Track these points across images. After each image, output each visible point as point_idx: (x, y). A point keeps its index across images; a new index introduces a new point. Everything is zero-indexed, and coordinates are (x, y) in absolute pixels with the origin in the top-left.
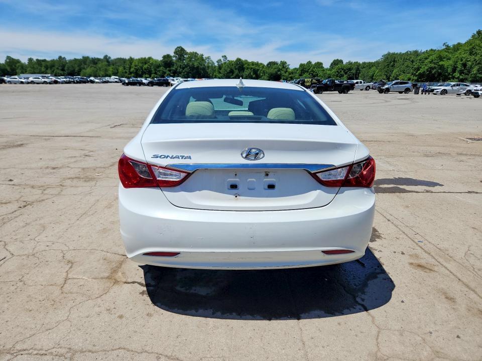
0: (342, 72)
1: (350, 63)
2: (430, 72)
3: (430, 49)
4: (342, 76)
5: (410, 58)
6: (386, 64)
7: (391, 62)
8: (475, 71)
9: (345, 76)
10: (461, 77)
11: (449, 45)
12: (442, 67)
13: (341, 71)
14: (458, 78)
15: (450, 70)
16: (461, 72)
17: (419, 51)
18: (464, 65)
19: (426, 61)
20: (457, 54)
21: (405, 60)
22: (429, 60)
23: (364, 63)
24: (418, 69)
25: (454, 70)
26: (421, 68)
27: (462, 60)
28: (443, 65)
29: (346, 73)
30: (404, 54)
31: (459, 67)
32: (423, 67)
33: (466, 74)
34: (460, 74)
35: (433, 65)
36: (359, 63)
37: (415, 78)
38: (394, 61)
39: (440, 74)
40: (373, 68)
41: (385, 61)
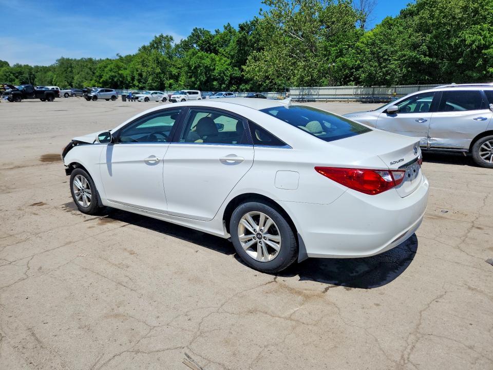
0: (12, 76)
1: (19, 66)
2: (113, 80)
3: (106, 58)
4: (12, 80)
5: (87, 65)
6: (63, 70)
7: (68, 68)
8: (150, 80)
9: (17, 81)
10: (140, 85)
11: (122, 56)
12: (121, 76)
13: (9, 75)
14: (138, 86)
15: (129, 79)
16: (139, 81)
17: (94, 59)
18: (141, 75)
19: (106, 69)
20: (131, 65)
21: (82, 66)
22: (109, 68)
23: (37, 67)
24: (101, 77)
25: (133, 79)
26: (103, 75)
27: (137, 71)
28: (122, 74)
29: (17, 77)
30: (79, 60)
31: (137, 77)
32: (104, 74)
33: (144, 83)
34: (139, 82)
35: (113, 74)
36: (31, 67)
37: (101, 85)
38: (71, 67)
39: (122, 82)
40: (50, 73)
41: (60, 66)
